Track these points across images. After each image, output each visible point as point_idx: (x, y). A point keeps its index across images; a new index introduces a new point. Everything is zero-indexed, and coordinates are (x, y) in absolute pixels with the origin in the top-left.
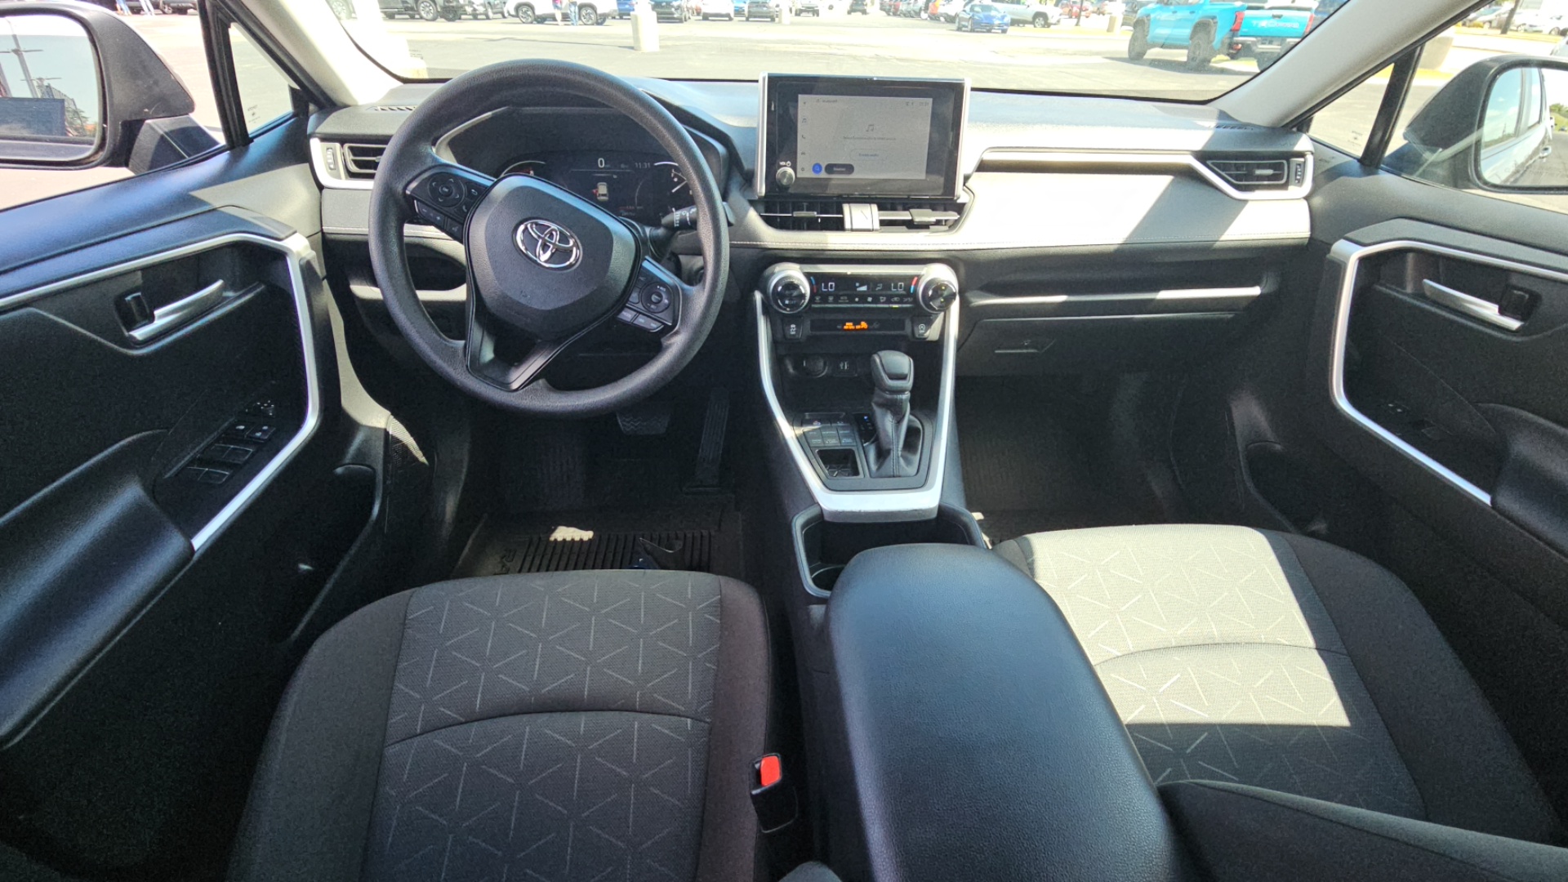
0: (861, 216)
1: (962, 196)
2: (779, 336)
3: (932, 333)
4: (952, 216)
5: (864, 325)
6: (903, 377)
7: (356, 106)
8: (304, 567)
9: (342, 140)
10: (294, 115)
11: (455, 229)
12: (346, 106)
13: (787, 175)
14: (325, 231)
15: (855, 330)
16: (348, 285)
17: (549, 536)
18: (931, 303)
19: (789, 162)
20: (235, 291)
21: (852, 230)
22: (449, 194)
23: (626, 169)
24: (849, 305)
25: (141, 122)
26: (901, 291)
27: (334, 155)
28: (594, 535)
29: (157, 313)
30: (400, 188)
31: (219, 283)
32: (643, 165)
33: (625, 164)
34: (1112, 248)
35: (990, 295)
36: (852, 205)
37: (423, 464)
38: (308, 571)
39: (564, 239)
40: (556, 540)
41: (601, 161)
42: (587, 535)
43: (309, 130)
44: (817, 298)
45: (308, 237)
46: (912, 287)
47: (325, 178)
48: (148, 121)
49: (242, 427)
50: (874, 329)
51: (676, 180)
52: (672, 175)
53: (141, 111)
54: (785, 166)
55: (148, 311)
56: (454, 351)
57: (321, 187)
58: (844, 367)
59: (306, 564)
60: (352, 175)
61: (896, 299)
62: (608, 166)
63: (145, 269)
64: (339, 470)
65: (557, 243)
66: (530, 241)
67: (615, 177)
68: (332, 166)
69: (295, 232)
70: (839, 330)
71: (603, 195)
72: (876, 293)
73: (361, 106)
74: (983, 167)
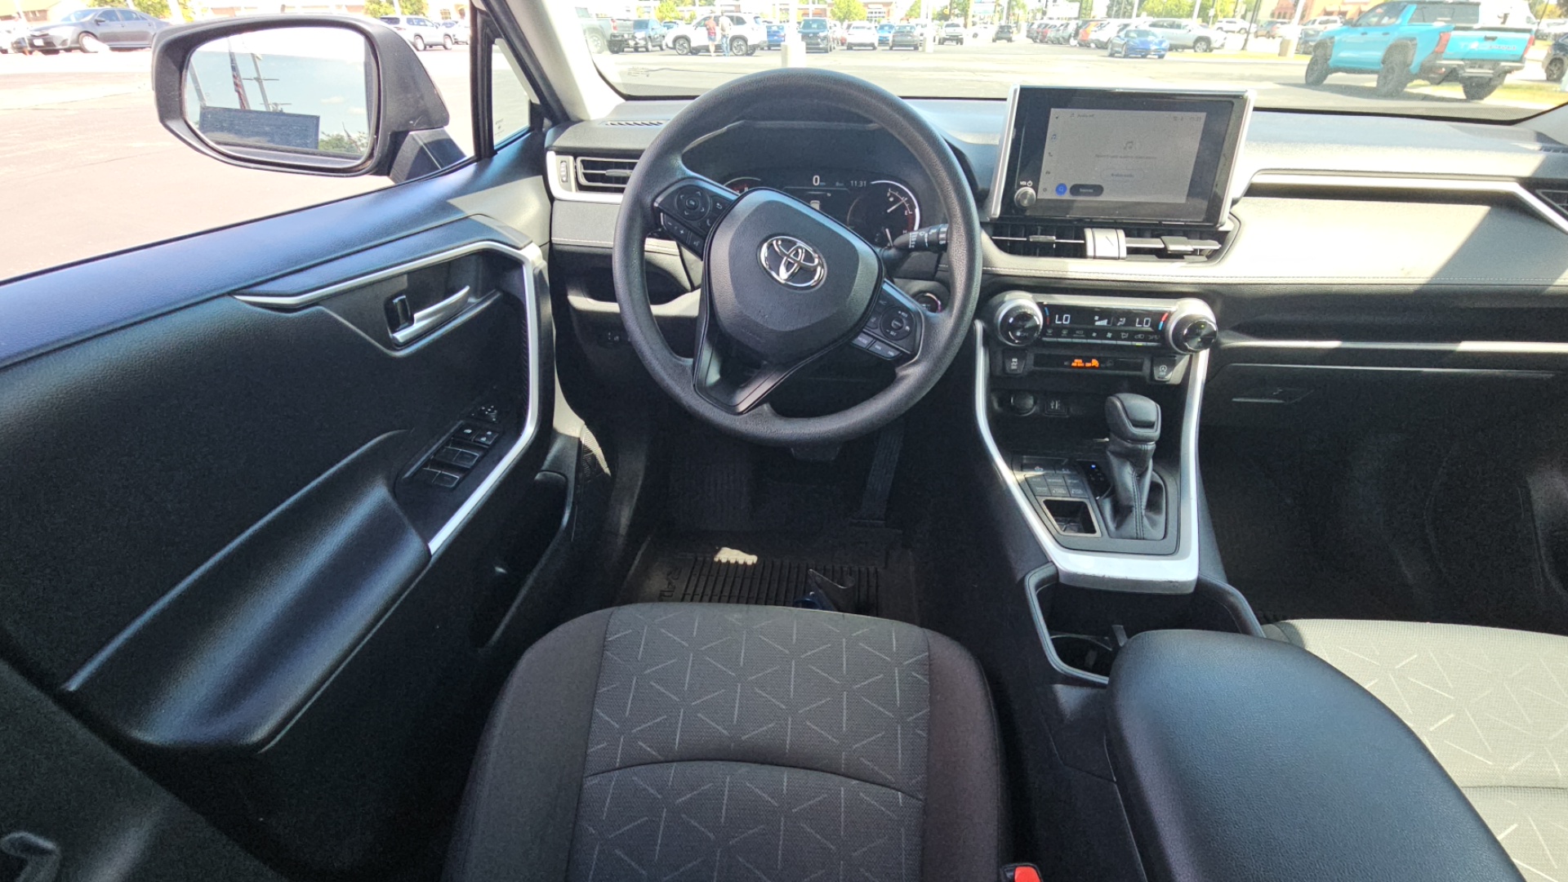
0: (1105, 243)
1: (1227, 225)
2: (998, 372)
3: (1174, 376)
4: (1214, 245)
5: (1095, 363)
6: (1150, 425)
7: (589, 121)
8: (500, 570)
9: (575, 153)
10: (530, 130)
11: (696, 243)
12: (581, 121)
13: (1028, 196)
14: (553, 242)
15: (1085, 367)
16: (566, 295)
17: (713, 558)
18: (1186, 344)
19: (1030, 182)
20: (477, 298)
21: (1095, 257)
22: (695, 207)
23: (841, 187)
24: (1084, 341)
25: (406, 133)
26: (1147, 328)
27: (567, 168)
28: (758, 561)
29: (417, 316)
30: (649, 200)
31: (466, 289)
32: (858, 184)
33: (840, 182)
34: (1411, 289)
35: (1248, 337)
36: (1094, 230)
37: (607, 475)
38: (501, 573)
39: (809, 258)
40: (720, 561)
41: (816, 179)
42: (751, 559)
43: (546, 145)
44: (1050, 331)
45: (540, 247)
46: (1162, 323)
47: (557, 191)
48: (411, 133)
49: (469, 431)
50: (1106, 368)
51: (891, 199)
52: (889, 195)
53: (407, 122)
54: (1026, 186)
55: (409, 314)
56: (683, 368)
57: (552, 199)
58: (1055, 406)
59: (502, 567)
60: (581, 188)
61: (1140, 336)
62: (822, 184)
63: (410, 273)
64: (538, 477)
65: (802, 261)
66: (775, 259)
67: (829, 195)
68: (564, 179)
69: (531, 242)
70: (1066, 367)
72: (1117, 328)
73: (594, 121)
74: (1254, 191)
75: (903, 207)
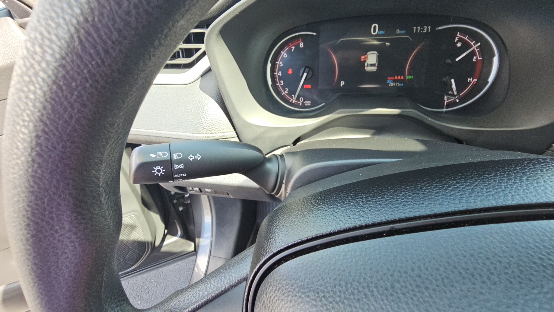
23: (399, 35)
32: (422, 30)
33: (400, 30)
41: (375, 27)
51: (459, 45)
52: (456, 39)
62: (381, 32)
67: (388, 44)
71: (372, 65)
75: (473, 53)
